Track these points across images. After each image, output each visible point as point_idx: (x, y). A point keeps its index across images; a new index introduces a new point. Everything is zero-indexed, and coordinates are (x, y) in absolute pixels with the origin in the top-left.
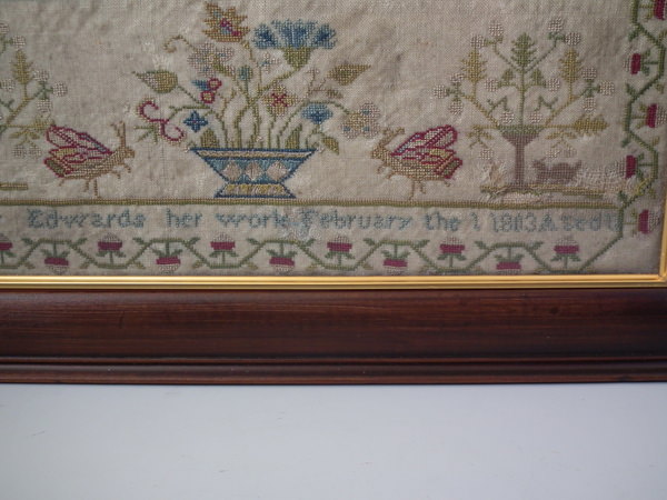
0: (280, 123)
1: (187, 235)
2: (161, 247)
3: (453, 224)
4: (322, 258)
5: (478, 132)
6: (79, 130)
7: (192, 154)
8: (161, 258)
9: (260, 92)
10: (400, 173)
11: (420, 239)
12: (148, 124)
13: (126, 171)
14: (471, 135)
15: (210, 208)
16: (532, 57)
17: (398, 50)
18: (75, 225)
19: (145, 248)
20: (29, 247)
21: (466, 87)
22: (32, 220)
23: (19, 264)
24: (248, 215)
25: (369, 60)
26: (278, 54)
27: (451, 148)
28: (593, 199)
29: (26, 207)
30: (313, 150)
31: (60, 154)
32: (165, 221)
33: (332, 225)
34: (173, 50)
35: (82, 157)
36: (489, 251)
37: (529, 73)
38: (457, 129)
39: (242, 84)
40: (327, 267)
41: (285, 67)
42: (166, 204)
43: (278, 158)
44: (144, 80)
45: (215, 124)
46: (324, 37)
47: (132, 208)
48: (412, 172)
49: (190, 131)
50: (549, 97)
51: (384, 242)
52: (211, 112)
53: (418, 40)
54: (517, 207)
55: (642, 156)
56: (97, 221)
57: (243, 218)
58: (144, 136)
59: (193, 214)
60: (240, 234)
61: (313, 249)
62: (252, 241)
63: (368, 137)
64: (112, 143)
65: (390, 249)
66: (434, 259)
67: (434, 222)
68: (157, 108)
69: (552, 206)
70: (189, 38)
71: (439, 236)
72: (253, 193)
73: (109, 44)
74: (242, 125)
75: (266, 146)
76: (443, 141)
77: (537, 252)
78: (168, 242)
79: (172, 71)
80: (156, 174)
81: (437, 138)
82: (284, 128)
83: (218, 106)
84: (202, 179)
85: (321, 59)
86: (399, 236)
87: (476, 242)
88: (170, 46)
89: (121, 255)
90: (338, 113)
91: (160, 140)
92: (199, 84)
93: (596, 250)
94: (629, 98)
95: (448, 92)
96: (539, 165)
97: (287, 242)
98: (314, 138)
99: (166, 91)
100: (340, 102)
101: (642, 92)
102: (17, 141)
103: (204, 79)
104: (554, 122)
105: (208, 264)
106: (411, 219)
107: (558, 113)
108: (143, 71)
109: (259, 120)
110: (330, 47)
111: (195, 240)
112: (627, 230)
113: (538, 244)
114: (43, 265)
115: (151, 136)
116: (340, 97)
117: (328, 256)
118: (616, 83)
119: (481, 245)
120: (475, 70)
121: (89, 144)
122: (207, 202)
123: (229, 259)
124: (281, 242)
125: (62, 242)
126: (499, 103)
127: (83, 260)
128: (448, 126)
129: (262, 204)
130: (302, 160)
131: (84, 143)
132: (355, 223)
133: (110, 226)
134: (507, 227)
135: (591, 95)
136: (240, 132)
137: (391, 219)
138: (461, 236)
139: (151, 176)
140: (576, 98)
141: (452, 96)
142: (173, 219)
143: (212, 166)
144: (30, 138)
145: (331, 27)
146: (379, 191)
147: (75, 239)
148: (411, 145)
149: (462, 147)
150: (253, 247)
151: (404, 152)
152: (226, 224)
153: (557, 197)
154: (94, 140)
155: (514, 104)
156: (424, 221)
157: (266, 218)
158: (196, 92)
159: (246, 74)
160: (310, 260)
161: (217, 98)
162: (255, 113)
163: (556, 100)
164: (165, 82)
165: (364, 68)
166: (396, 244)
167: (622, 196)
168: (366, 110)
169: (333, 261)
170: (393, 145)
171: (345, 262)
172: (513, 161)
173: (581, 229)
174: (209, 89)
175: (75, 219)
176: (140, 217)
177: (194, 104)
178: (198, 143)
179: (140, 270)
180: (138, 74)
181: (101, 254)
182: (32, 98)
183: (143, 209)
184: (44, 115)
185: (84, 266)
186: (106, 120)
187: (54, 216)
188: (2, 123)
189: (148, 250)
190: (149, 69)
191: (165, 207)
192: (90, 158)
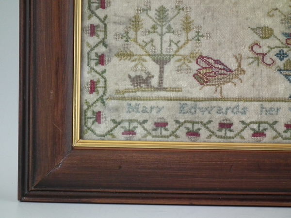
1: (270, 120)
2: (255, 126)
6: (215, 58)
7: (278, 74)
8: (254, 133)
12: (255, 56)
15: (286, 105)
18: (206, 113)
19: (246, 127)
20: (178, 125)
22: (182, 110)
23: (171, 135)
29: (179, 102)
31: (203, 72)
32: (259, 111)
34: (273, 16)
35: (215, 73)
42: (261, 101)
44: (254, 32)
47: (241, 103)
49: (278, 60)
56: (219, 111)
58: (252, 63)
59: (275, 107)
64: (233, 66)
68: (260, 47)
70: (282, 10)
73: (237, 12)
78: (259, 123)
79: (271, 27)
80: (257, 84)
84: (283, 87)
88: (271, 14)
89: (231, 131)
91: (261, 65)
92: (285, 34)
99: (267, 38)
102: (178, 64)
103: (288, 32)
105: (282, 137)
108: (254, 26)
111: (275, 122)
114: (185, 136)
115: (257, 61)
121: (221, 67)
122: (284, 100)
125: (198, 123)
127: (208, 133)
131: (218, 65)
133: (226, 114)
142: (264, 110)
143: (289, 80)
144: (186, 62)
147: (205, 121)
154: (223, 64)
158: (283, 39)
164: (266, 33)
174: (290, 37)
175: (207, 109)
176: (245, 109)
177: (282, 45)
178: (282, 67)
179: (241, 140)
180: (252, 29)
181: (220, 130)
182: (191, 40)
183: (247, 104)
184: (197, 50)
185: (209, 137)
186: (231, 53)
187: (195, 107)
188: (172, 53)
189: (248, 128)
190: (258, 26)
191: (260, 103)
192: (220, 74)
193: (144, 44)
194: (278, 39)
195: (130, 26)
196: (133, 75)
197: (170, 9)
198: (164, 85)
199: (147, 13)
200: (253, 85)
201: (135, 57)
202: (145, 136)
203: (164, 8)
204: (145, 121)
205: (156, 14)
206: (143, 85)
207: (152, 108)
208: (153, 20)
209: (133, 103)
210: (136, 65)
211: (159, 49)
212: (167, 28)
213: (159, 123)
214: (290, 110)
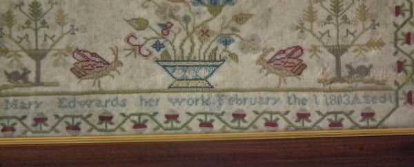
0: (205, 46)
1: (151, 111)
2: (136, 118)
3: (303, 101)
4: (229, 122)
5: (314, 49)
6: (92, 52)
7: (155, 64)
8: (135, 125)
9: (194, 29)
10: (272, 73)
11: (285, 110)
12: (131, 47)
13: (118, 74)
14: (311, 51)
15: (165, 95)
16: (341, 8)
17: (269, 6)
18: (86, 107)
19: (126, 119)
20: (57, 120)
21: (307, 25)
22: (60, 104)
23: (51, 130)
24: (187, 98)
25: (254, 11)
26: (204, 9)
27: (300, 58)
28: (381, 86)
29: (57, 96)
30: (224, 61)
31: (80, 65)
32: (139, 103)
33: (235, 103)
34: (147, 7)
35: (92, 66)
36: (324, 116)
37: (341, 17)
38: (303, 48)
39: (184, 25)
40: (232, 128)
41: (208, 15)
42: (140, 93)
43: (204, 66)
44: (129, 23)
45: (169, 47)
47: (120, 96)
48: (279, 72)
49: (155, 51)
50: (352, 29)
51: (265, 112)
52: (167, 40)
53: (280, 0)
54: (339, 91)
55: (405, 61)
57: (183, 100)
58: (129, 55)
59: (155, 99)
60: (181, 110)
61: (224, 117)
62: (189, 114)
63: (254, 53)
64: (110, 58)
65: (268, 116)
66: (293, 121)
67: (292, 100)
68: (136, 39)
69: (358, 90)
71: (296, 109)
72: (190, 85)
73: (111, 4)
74: (184, 47)
75: (197, 59)
76: (296, 54)
77: (351, 116)
78: (140, 115)
79: (146, 18)
80: (135, 75)
81: (292, 53)
82: (208, 49)
83: (170, 37)
84: (161, 78)
85: (228, 11)
86: (273, 109)
87: (317, 112)
88: (145, 5)
89: (112, 124)
90: (237, 40)
91: (138, 56)
92: (160, 25)
93: (384, 114)
94: (395, 29)
95: (297, 28)
96: (349, 66)
97: (209, 114)
98: (224, 54)
99: (142, 30)
100: (238, 34)
101: (402, 26)
102: (55, 58)
103: (164, 22)
104: (356, 43)
105: (163, 128)
106: (279, 99)
107: (357, 38)
108: (129, 18)
109: (193, 45)
110: (233, 4)
111: (156, 113)
112: (401, 102)
113: (352, 112)
114: (65, 130)
115: (133, 54)
116: (239, 31)
117: (233, 121)
118: (388, 21)
119: (319, 113)
120: (311, 16)
121: (97, 60)
122: (163, 91)
123: (175, 125)
124: (206, 114)
125: (77, 117)
126: (326, 33)
127: (88, 127)
128: (298, 46)
129: (195, 91)
130: (218, 66)
131: (94, 58)
132: (248, 102)
133: (106, 106)
134: (333, 102)
135: (374, 28)
136: (182, 51)
137: (268, 99)
138: (308, 108)
140: (367, 30)
141: (300, 30)
142: (144, 102)
143: (167, 70)
144: (63, 56)
146: (261, 84)
147: (85, 115)
148: (278, 57)
149: (306, 58)
150: (189, 117)
151: (274, 61)
152: (174, 105)
153: (360, 85)
154: (99, 57)
155: (333, 33)
156: (287, 100)
157: (197, 100)
158: (159, 30)
159: (186, 19)
160: (222, 124)
161: (170, 33)
162: (192, 41)
163: (356, 31)
164: (141, 24)
165: (251, 16)
166: (271, 113)
167: (396, 83)
168: (253, 38)
169: (236, 124)
170: (268, 57)
171: (243, 124)
172: (334, 65)
173: (376, 103)
174: (166, 28)
175: (86, 102)
176: (125, 100)
177: (158, 36)
178: (159, 58)
179: (123, 133)
180: (126, 20)
181: (100, 123)
182: (66, 34)
183: (126, 96)
184: (73, 44)
185: (90, 131)
186: (107, 46)
187: (74, 101)
188: (48, 48)
189: (128, 120)
190: (132, 18)
191: (139, 95)
192: (97, 67)
193: (19, 40)
194: (153, 30)
195: (3, 22)
196: (10, 71)
197: (43, 3)
198: (42, 80)
199: (20, 8)
200: (132, 77)
201: (11, 53)
202: (25, 132)
203: (37, 3)
204: (24, 117)
205: (29, 9)
206: (21, 81)
207: (30, 104)
208: (26, 15)
209: (11, 99)
210: (12, 61)
211: (34, 44)
212: (41, 23)
213: (38, 119)
214: (170, 100)
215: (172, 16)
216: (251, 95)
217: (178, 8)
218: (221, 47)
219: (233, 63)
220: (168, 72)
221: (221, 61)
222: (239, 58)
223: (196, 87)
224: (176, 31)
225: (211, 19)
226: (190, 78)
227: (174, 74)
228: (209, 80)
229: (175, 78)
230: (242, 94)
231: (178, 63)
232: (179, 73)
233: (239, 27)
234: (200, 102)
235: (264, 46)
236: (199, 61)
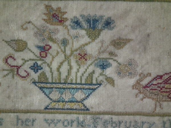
0: (82, 70)
7: (33, 86)
9: (72, 53)
10: (148, 98)
12: (9, 68)
15: (41, 116)
17: (148, 31)
24: (62, 119)
25: (132, 36)
26: (83, 32)
30: (100, 84)
32: (15, 122)
33: (109, 126)
34: (26, 29)
39: (63, 48)
41: (86, 39)
42: (16, 113)
43: (80, 89)
44: (9, 44)
45: (46, 69)
46: (108, 24)
48: (155, 97)
49: (32, 73)
52: (45, 63)
53: (160, 26)
57: (59, 121)
58: (7, 75)
59: (31, 119)
63: (131, 78)
67: (167, 125)
68: (15, 60)
70: (35, 23)
72: (66, 107)
74: (61, 70)
75: (74, 82)
79: (24, 40)
80: (12, 96)
81: (169, 79)
82: (85, 72)
83: (48, 59)
84: (38, 99)
85: (107, 35)
88: (24, 27)
90: (114, 64)
91: (16, 77)
92: (39, 47)
98: (101, 78)
99: (21, 51)
100: (116, 58)
103: (42, 45)
106: (154, 123)
108: (8, 39)
109: (71, 68)
110: (112, 29)
115: (11, 75)
116: (116, 56)
122: (40, 112)
129: (70, 113)
130: (94, 90)
132: (123, 125)
136: (60, 74)
137: (143, 123)
139: (9, 97)
142: (20, 121)
143: (44, 92)
145: (112, 18)
146: (136, 108)
148: (155, 82)
151: (151, 86)
156: (162, 125)
157: (72, 122)
158: (37, 52)
159: (65, 42)
161: (48, 55)
162: (69, 64)
165: (129, 41)
168: (131, 63)
170: (145, 82)
174: (44, 50)
176: (1, 120)
177: (36, 58)
178: (37, 79)
180: (6, 41)
190: (12, 39)
191: (16, 114)
194: (32, 52)
214: (46, 120)
215: (51, 39)
216: (126, 118)
217: (57, 31)
218: (98, 71)
219: (109, 86)
220: (45, 94)
221: (97, 84)
222: (115, 82)
223: (72, 109)
224: (54, 54)
225: (89, 43)
226: (67, 100)
227: (51, 96)
228: (85, 102)
229: (51, 99)
230: (117, 117)
231: (55, 85)
232: (55, 95)
233: (117, 51)
234: (75, 124)
235: (141, 72)
236: (76, 84)
